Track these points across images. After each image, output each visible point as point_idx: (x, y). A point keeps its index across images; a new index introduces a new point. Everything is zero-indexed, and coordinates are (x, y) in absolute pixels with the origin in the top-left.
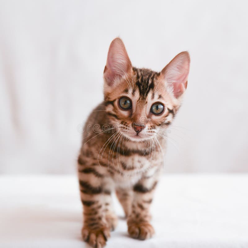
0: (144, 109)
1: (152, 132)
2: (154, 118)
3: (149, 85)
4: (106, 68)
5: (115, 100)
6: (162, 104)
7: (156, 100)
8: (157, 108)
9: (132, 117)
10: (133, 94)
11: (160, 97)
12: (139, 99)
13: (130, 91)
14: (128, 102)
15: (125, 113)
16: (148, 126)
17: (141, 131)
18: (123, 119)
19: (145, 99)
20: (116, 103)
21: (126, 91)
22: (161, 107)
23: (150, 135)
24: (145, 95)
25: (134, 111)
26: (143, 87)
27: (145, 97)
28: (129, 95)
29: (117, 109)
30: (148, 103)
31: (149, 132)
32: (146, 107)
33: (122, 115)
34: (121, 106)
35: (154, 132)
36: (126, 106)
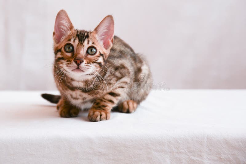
0: (82, 50)
1: (88, 66)
2: (89, 56)
3: (85, 36)
4: (54, 33)
5: (62, 47)
6: (95, 48)
7: (90, 44)
8: (92, 50)
9: (74, 56)
10: (74, 41)
11: (93, 43)
12: (78, 44)
13: (72, 40)
14: (71, 48)
15: (69, 55)
16: (85, 61)
17: (80, 64)
18: (67, 58)
19: (83, 44)
20: (63, 49)
21: (70, 40)
22: (94, 50)
23: (87, 68)
24: (83, 41)
25: (75, 52)
26: (81, 37)
27: (83, 42)
28: (72, 42)
29: (63, 53)
30: (85, 47)
31: (86, 65)
32: (83, 49)
33: (67, 56)
34: (66, 51)
35: (90, 66)
36: (70, 50)
